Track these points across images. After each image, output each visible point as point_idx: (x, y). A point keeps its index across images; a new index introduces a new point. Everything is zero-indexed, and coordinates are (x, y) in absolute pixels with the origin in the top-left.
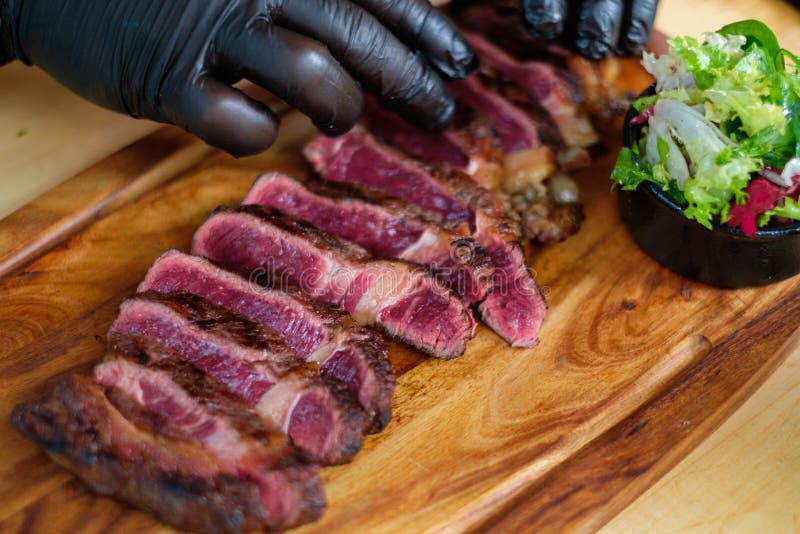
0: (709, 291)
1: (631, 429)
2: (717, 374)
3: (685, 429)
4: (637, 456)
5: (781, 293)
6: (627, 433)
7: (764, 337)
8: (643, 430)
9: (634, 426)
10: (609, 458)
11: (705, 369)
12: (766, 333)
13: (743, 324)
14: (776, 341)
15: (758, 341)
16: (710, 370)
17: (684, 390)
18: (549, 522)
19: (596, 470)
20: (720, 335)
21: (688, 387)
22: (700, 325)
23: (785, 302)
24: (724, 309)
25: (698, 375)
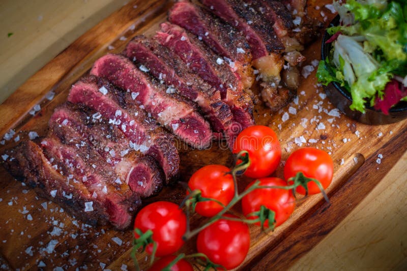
0: (365, 127)
1: (323, 209)
2: (366, 176)
3: (349, 208)
4: (325, 224)
5: (402, 126)
6: (321, 211)
7: (392, 153)
8: (328, 210)
9: (324, 207)
10: (312, 226)
11: (361, 173)
12: (392, 151)
13: (381, 146)
14: (397, 155)
15: (388, 156)
16: (363, 173)
17: (350, 185)
18: (282, 261)
19: (305, 232)
20: (369, 153)
21: (352, 184)
22: (360, 147)
23: (404, 132)
24: (372, 137)
25: (356, 177)
